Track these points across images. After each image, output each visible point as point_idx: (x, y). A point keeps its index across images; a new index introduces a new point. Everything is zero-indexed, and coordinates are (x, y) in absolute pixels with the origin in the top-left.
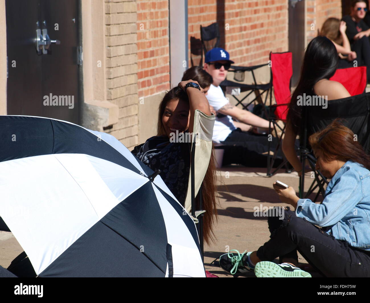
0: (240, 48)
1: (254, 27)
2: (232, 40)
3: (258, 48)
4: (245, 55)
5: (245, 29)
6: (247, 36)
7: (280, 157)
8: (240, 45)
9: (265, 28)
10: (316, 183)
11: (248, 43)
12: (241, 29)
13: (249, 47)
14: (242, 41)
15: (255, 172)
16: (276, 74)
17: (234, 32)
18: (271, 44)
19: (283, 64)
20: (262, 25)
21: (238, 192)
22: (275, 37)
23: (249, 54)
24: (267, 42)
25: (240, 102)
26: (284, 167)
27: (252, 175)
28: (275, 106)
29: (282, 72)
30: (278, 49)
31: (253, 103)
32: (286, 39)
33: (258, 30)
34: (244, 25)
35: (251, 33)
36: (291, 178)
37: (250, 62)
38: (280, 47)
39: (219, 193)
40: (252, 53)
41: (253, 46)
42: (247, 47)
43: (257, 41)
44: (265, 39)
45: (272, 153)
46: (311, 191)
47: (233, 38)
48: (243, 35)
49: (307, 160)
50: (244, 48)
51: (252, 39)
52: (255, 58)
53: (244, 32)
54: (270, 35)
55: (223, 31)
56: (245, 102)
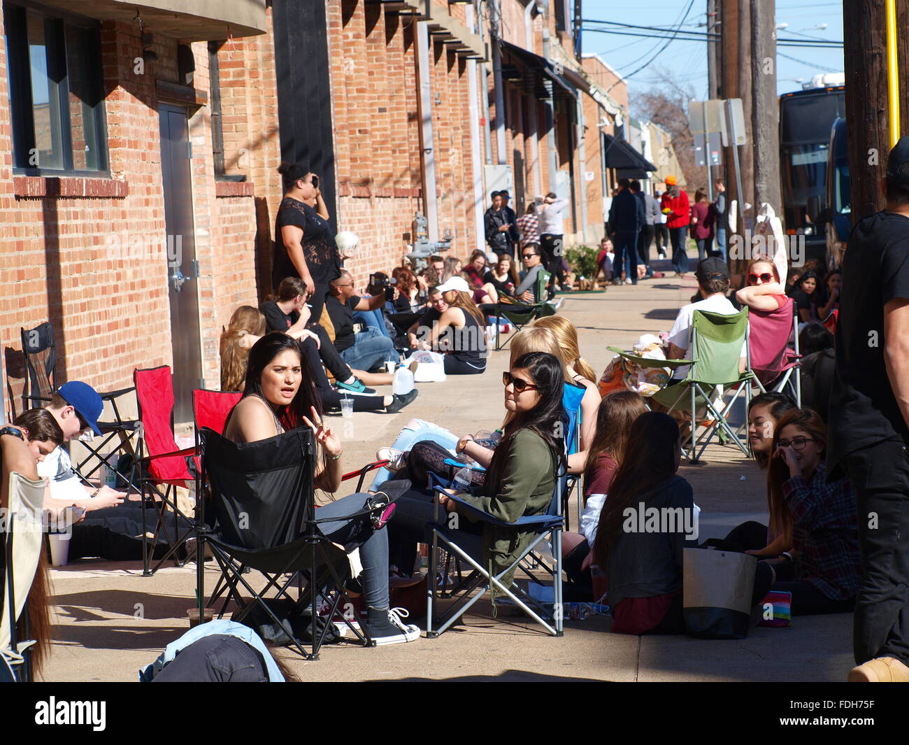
0: (91, 363)
1: (113, 326)
2: (77, 350)
3: (121, 361)
4: (100, 373)
5: (99, 330)
6: (102, 341)
7: (164, 542)
8: (92, 357)
9: (132, 327)
10: (225, 581)
11: (105, 353)
12: (91, 331)
13: (106, 360)
14: (94, 350)
15: (125, 569)
16: (145, 405)
17: (80, 336)
18: (143, 352)
19: (156, 387)
20: (127, 323)
21: (95, 605)
22: (149, 340)
23: (108, 371)
24: (138, 350)
25: (94, 453)
26: (172, 558)
27: (117, 574)
28: (148, 459)
29: (156, 400)
30: (155, 362)
31: (117, 453)
32: (168, 343)
33: (120, 330)
34: (95, 324)
35: (108, 337)
36: (185, 574)
37: (109, 384)
38: (159, 357)
39: (64, 608)
40: (113, 369)
41: (113, 357)
42: (103, 360)
43: (120, 349)
44: (132, 345)
45: (150, 535)
46: (216, 595)
47: (78, 347)
48: (95, 339)
49: (206, 544)
50: (98, 362)
51: (112, 346)
52: (118, 377)
53: (96, 336)
54: (141, 338)
55: (61, 337)
56: (104, 452)
